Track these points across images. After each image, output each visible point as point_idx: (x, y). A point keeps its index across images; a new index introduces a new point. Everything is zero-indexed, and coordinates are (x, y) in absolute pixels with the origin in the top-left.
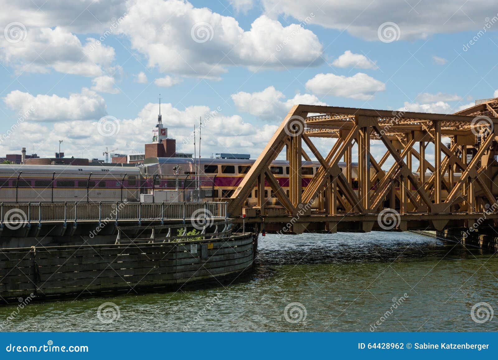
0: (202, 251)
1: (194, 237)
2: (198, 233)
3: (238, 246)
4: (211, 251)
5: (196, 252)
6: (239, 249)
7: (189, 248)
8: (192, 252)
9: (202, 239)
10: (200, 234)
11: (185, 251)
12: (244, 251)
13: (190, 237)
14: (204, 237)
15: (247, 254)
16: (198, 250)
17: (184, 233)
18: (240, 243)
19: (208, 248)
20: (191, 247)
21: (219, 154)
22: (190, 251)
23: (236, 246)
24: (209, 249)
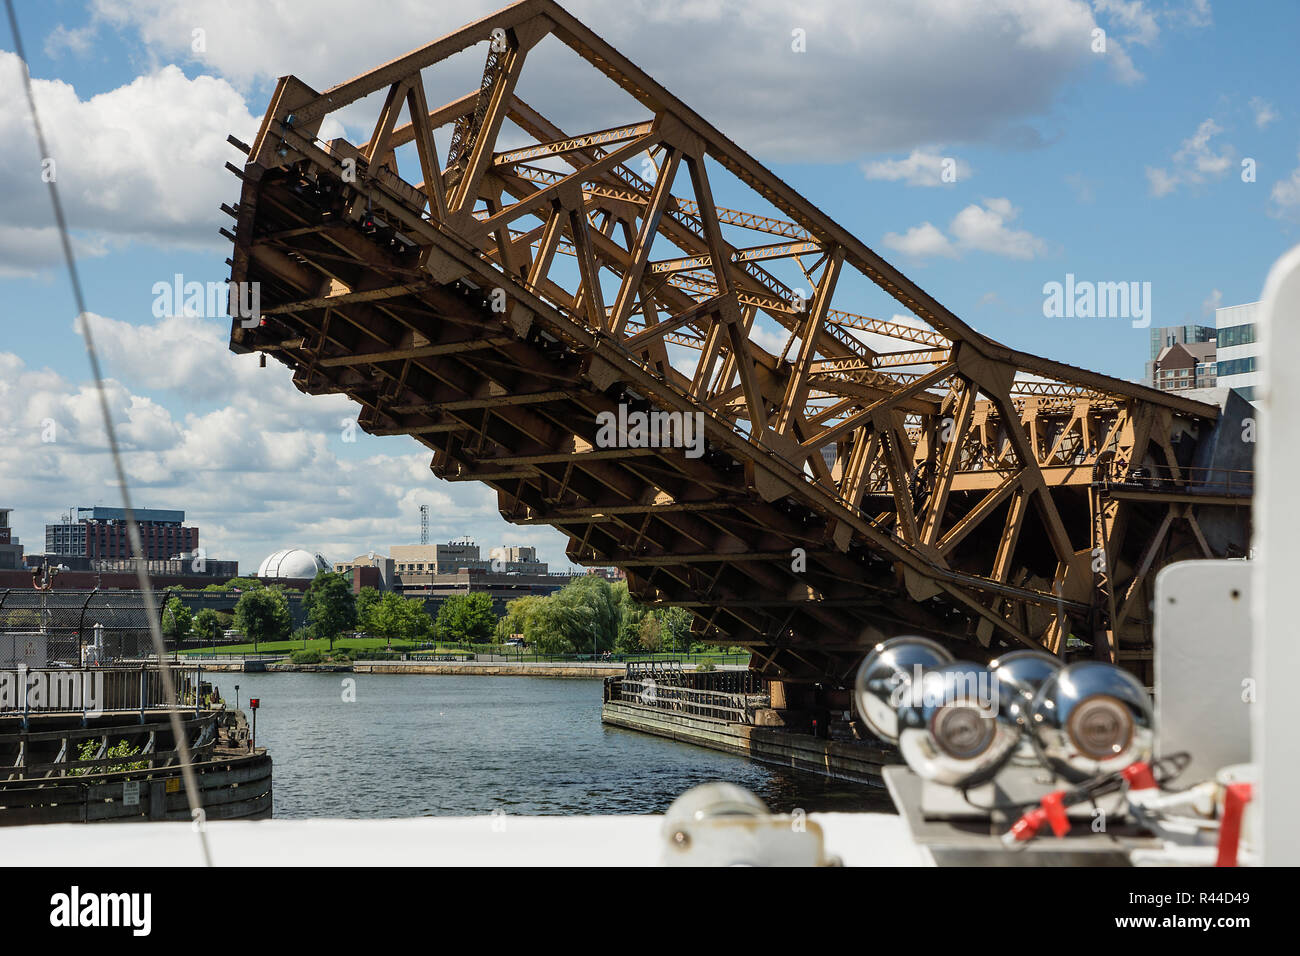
0: (153, 799)
1: (126, 761)
2: (136, 751)
3: (240, 785)
4: (173, 798)
5: (137, 802)
6: (243, 793)
7: (119, 792)
8: (126, 802)
9: (147, 765)
10: (140, 752)
11: (107, 800)
12: (254, 798)
13: (115, 761)
14: (151, 762)
15: (262, 805)
16: (140, 797)
17: (101, 750)
18: (245, 776)
19: (168, 791)
20: (125, 787)
21: (89, 509)
22: (121, 799)
23: (235, 785)
24: (168, 794)
